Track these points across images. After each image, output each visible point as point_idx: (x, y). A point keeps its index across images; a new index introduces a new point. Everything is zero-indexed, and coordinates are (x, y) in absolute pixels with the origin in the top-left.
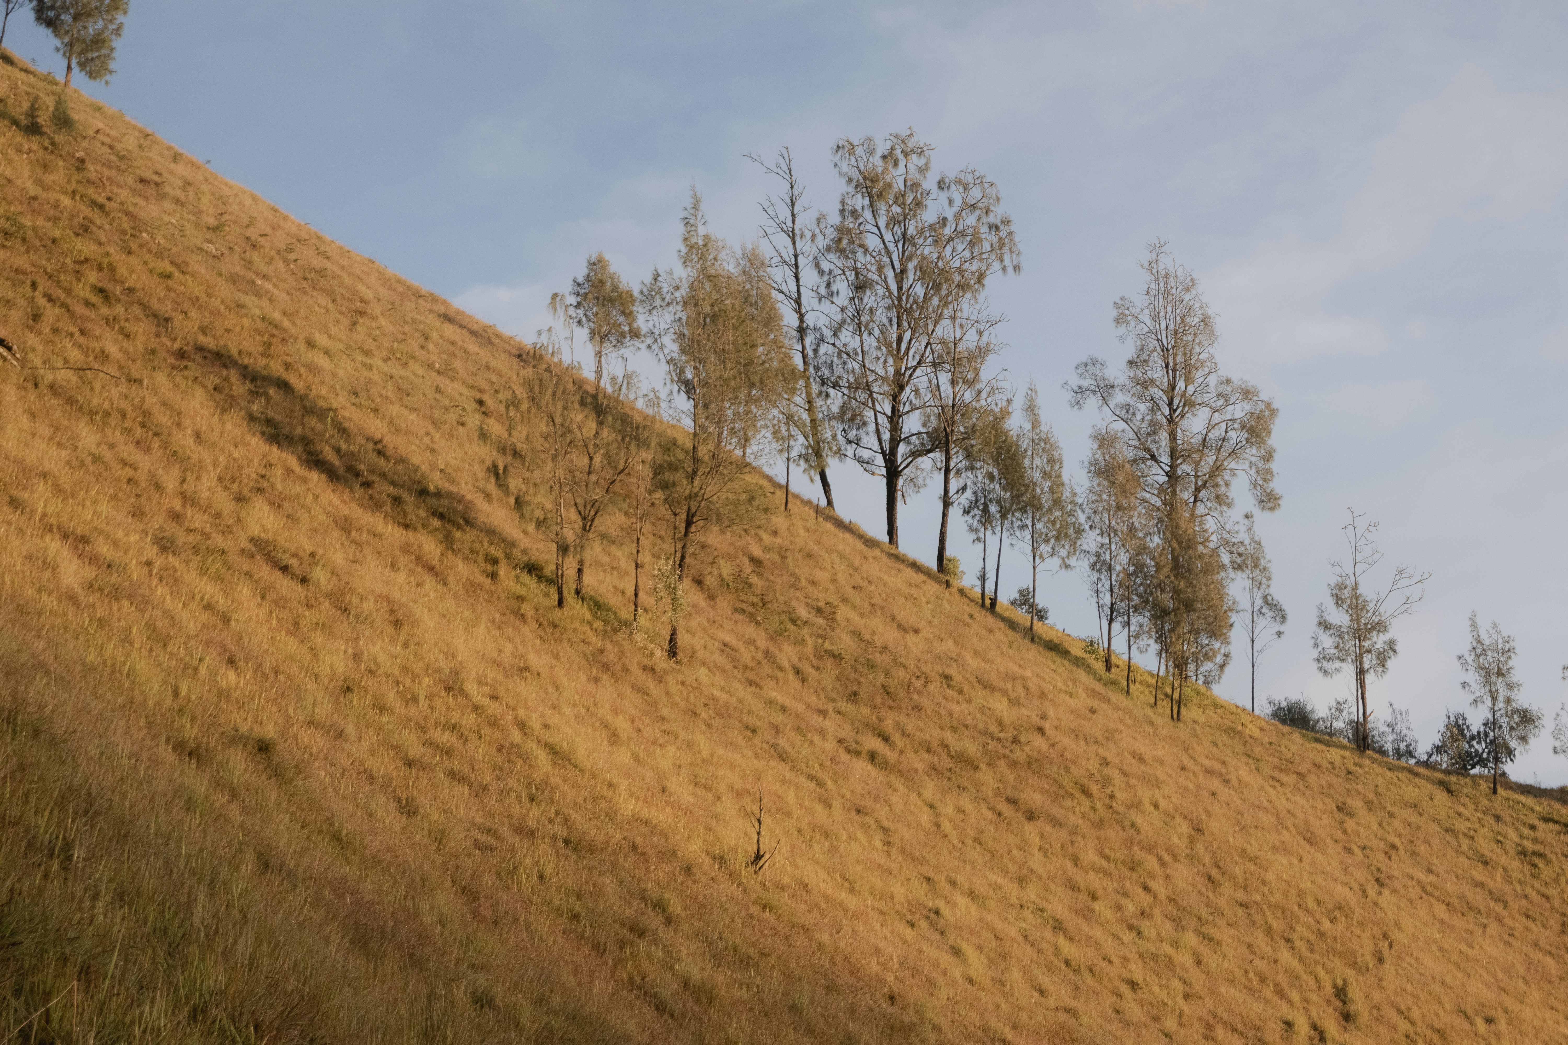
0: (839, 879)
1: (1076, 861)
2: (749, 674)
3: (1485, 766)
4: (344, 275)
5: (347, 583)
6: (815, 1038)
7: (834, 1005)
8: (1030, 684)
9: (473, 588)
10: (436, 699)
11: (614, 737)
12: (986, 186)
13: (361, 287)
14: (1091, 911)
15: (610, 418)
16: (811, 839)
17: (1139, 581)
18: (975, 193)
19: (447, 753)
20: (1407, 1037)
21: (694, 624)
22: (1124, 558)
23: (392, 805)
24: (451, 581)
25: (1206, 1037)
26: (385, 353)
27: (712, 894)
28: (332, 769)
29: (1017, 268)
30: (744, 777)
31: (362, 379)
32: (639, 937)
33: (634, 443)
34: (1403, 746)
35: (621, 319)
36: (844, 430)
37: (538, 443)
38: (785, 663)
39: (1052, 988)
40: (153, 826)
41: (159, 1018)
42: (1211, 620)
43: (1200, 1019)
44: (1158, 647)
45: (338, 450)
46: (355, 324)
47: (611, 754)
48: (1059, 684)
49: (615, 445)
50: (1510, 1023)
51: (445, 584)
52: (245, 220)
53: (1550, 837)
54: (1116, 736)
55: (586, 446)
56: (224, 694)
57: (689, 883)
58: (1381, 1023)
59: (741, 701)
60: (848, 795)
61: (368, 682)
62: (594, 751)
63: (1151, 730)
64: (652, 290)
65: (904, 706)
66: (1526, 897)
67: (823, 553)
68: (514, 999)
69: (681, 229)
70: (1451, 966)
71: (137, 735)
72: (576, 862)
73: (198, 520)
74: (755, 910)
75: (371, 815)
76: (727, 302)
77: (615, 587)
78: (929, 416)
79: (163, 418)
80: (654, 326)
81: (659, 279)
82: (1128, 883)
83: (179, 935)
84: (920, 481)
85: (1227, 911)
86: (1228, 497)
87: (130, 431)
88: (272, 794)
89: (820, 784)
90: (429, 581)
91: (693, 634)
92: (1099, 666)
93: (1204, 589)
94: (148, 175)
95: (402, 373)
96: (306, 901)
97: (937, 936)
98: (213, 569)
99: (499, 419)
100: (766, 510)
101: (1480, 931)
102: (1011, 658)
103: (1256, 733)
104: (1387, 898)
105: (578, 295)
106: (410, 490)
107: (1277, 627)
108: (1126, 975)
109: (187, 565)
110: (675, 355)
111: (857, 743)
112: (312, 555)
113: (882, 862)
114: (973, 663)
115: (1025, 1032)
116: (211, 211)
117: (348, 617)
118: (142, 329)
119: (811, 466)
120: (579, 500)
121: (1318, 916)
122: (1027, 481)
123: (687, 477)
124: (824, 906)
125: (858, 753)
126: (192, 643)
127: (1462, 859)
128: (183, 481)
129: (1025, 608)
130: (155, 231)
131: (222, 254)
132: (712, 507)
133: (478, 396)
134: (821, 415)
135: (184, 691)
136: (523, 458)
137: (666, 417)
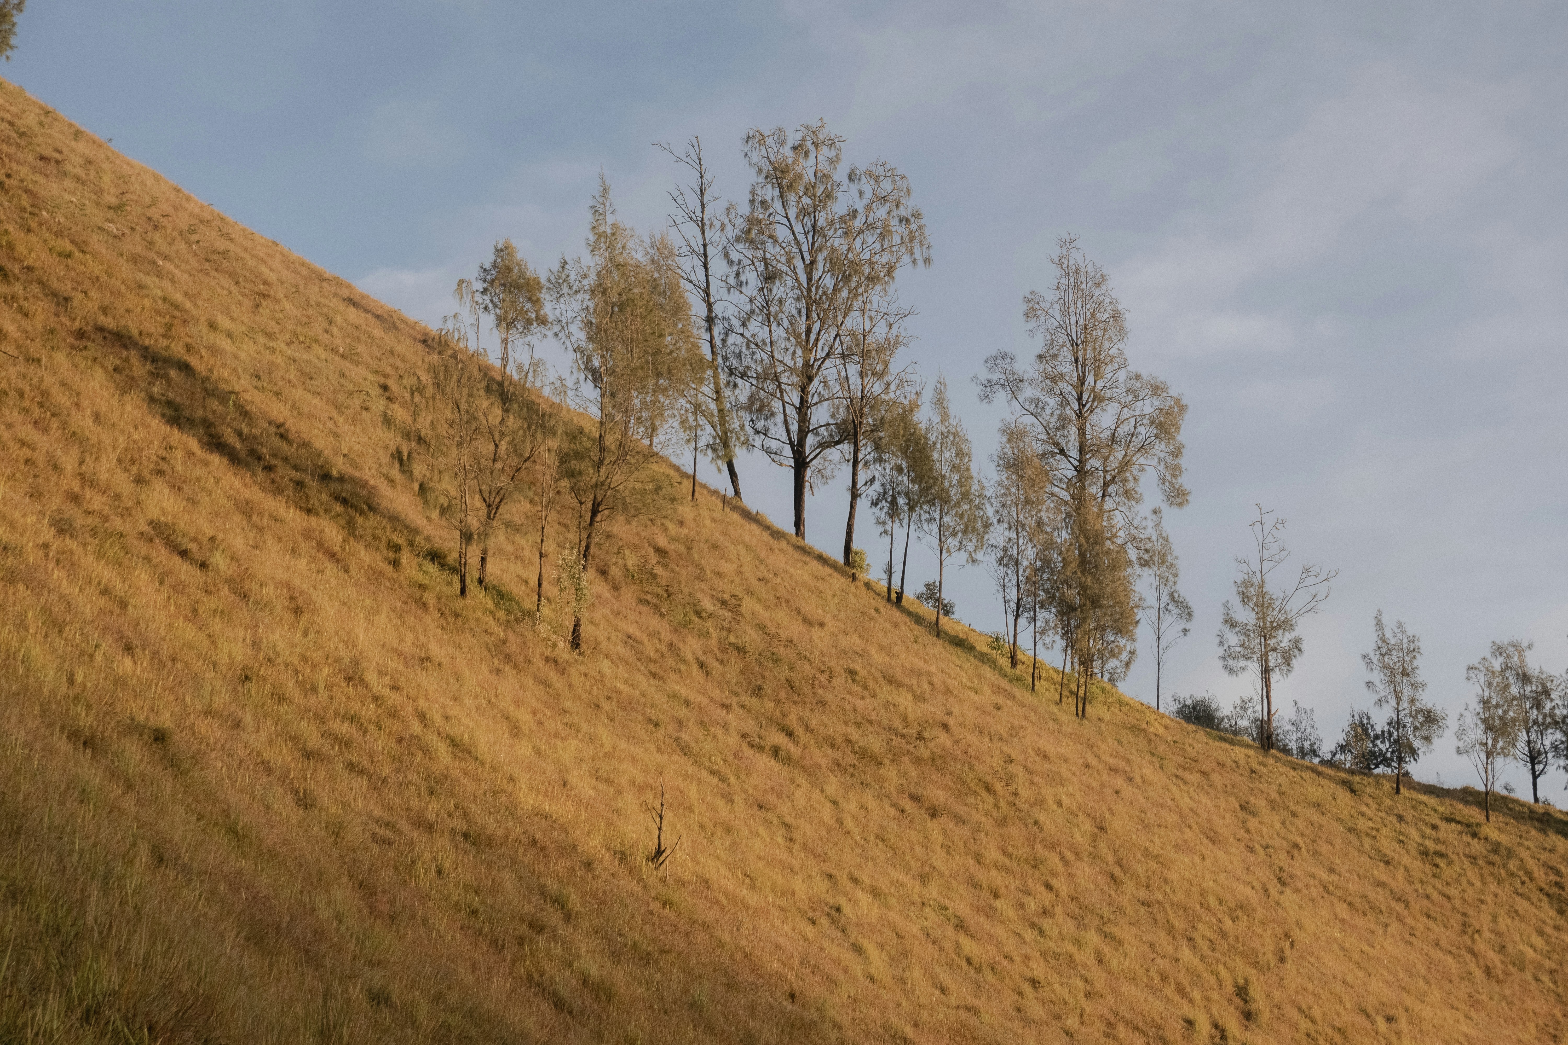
0: (740, 875)
1: (978, 858)
2: (653, 667)
3: (1389, 766)
4: (248, 257)
5: (247, 569)
6: (715, 1035)
7: (735, 1002)
8: (935, 680)
9: (374, 576)
10: (335, 688)
11: (515, 730)
12: (897, 178)
13: (264, 269)
14: (993, 908)
15: (516, 406)
16: (712, 835)
17: (1045, 576)
18: (886, 186)
19: (346, 744)
20: (1308, 1035)
21: (598, 615)
22: (1031, 553)
23: (290, 797)
24: (353, 568)
25: (1107, 1035)
26: (288, 336)
27: (612, 890)
28: (228, 760)
29: (927, 261)
30: (646, 771)
31: (265, 362)
32: (538, 933)
33: (540, 431)
34: (1307, 745)
35: (528, 306)
36: (752, 420)
37: (443, 430)
38: (689, 656)
39: (953, 986)
40: (46, 819)
41: (52, 1020)
42: (1117, 616)
43: (1101, 1017)
44: (1064, 643)
45: (240, 434)
46: (258, 306)
47: (512, 746)
48: (964, 680)
49: (521, 433)
50: (1410, 1022)
51: (347, 571)
52: (147, 200)
53: (1452, 838)
54: (1021, 733)
55: (491, 433)
56: (120, 682)
57: (589, 879)
58: (1283, 1022)
59: (643, 694)
60: (751, 791)
61: (267, 671)
62: (495, 744)
63: (1056, 727)
64: (559, 277)
65: (808, 701)
66: (1427, 897)
67: (729, 545)
68: (410, 996)
69: (589, 217)
70: (1352, 966)
71: (32, 724)
72: (475, 857)
73: (97, 501)
74: (656, 907)
75: (268, 807)
76: (635, 291)
77: (518, 576)
78: (838, 408)
79: (62, 399)
80: (561, 314)
81: (567, 266)
82: (1030, 881)
83: (72, 934)
84: (828, 472)
85: (1128, 910)
86: (1136, 492)
87: (28, 411)
88: (168, 785)
89: (723, 779)
90: (330, 568)
91: (597, 625)
92: (1004, 662)
93: (1110, 585)
94: (48, 152)
95: (305, 356)
96: (200, 896)
97: (839, 934)
98: (111, 553)
99: (403, 405)
100: (673, 500)
101: (1381, 930)
102: (916, 654)
103: (1161, 731)
104: (1289, 898)
105: (485, 281)
106: (313, 475)
107: (1182, 625)
108: (1028, 973)
109: (85, 549)
110: (582, 344)
111: (760, 737)
112: (212, 539)
113: (784, 858)
114: (878, 657)
115: (926, 1030)
116: (113, 190)
117: (247, 604)
118: (41, 308)
119: (718, 457)
120: (484, 487)
121: (1220, 915)
122: (935, 474)
123: (594, 466)
124: (725, 902)
125: (761, 748)
126: (89, 628)
127: (1364, 859)
128: (82, 462)
129: (931, 603)
130: (55, 210)
131: (123, 234)
132: (618, 496)
133: (382, 380)
134: (729, 405)
135: (79, 678)
136: (428, 445)
137: (572, 405)
